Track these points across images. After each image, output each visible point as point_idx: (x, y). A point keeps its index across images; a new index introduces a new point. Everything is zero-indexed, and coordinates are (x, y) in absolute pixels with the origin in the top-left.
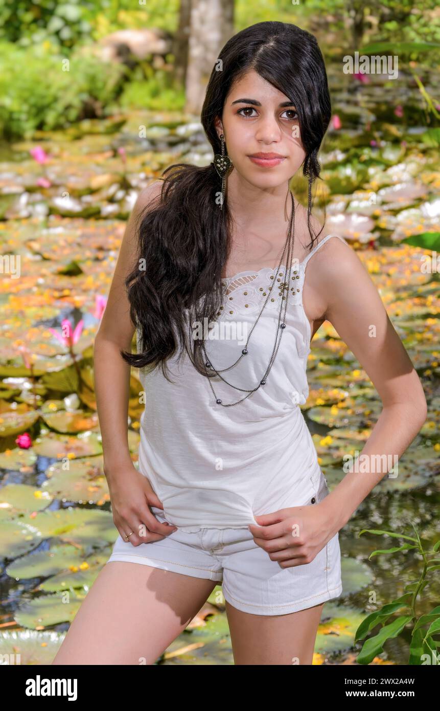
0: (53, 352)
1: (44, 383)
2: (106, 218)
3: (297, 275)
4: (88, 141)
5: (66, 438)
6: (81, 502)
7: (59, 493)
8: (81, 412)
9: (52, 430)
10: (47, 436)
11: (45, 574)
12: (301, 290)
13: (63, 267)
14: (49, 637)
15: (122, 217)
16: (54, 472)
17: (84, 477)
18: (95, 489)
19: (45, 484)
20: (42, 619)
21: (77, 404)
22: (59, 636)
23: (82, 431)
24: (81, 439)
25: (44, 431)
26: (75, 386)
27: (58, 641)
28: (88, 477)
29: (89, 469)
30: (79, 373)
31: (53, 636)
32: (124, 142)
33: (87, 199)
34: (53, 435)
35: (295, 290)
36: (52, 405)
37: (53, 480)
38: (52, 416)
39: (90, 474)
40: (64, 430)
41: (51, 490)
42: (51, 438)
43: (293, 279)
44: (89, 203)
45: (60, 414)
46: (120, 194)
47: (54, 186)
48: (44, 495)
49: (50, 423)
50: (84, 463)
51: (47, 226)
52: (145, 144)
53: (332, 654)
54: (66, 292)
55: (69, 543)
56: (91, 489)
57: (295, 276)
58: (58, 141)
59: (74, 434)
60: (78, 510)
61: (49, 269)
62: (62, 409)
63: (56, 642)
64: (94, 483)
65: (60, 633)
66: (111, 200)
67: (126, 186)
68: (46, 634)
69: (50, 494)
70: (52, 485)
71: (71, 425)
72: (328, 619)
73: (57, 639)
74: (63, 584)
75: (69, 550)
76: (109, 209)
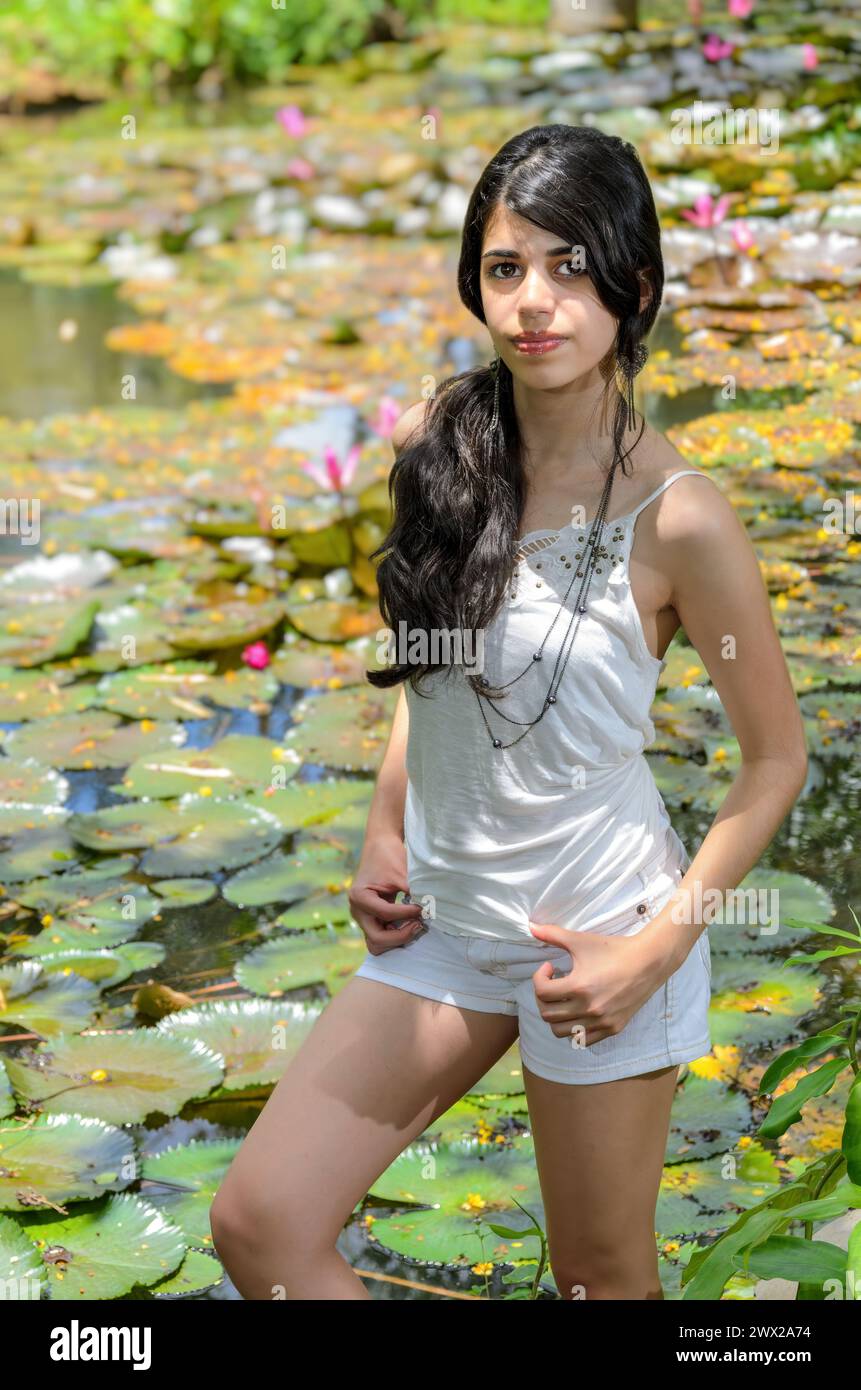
0: (309, 490)
1: (293, 550)
2: (408, 236)
3: (621, 534)
4: (379, 87)
5: (328, 650)
6: (349, 767)
7: (313, 750)
8: (354, 602)
9: (304, 636)
10: (296, 646)
11: (288, 897)
12: (627, 558)
13: (330, 330)
14: (291, 1011)
15: (434, 235)
16: (306, 713)
17: (356, 722)
18: (374, 744)
19: (291, 734)
20: (280, 978)
21: (348, 588)
22: (306, 1009)
23: (354, 637)
24: (352, 653)
25: (290, 638)
26: (344, 555)
27: (306, 1018)
28: (363, 722)
29: (363, 706)
30: (351, 535)
31: (298, 1010)
32: (443, 86)
33: (376, 199)
34: (306, 644)
35: (616, 559)
36: (306, 590)
37: (305, 726)
38: (306, 609)
39: (365, 715)
40: (323, 635)
41: (299, 746)
42: (302, 650)
43: (615, 540)
44: (376, 210)
45: (317, 606)
46: (431, 191)
47: (319, 176)
48: (287, 756)
49: (300, 624)
50: (356, 697)
51: (305, 249)
52: (477, 95)
53: (758, 1047)
54: (334, 378)
55: (326, 841)
56: (367, 744)
57: (618, 535)
58: (327, 88)
59: (340, 642)
60: (344, 782)
61: (305, 335)
62: (322, 597)
63: (301, 1019)
64: (372, 734)
65: (309, 1004)
66: (417, 203)
67: (441, 176)
68: (286, 1005)
69: (299, 753)
70: (301, 737)
71: (337, 627)
72: (754, 984)
73: (303, 1014)
74: (316, 916)
75: (327, 852)
76: (413, 219)
